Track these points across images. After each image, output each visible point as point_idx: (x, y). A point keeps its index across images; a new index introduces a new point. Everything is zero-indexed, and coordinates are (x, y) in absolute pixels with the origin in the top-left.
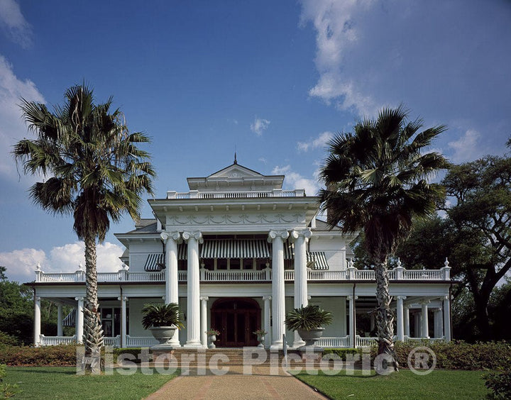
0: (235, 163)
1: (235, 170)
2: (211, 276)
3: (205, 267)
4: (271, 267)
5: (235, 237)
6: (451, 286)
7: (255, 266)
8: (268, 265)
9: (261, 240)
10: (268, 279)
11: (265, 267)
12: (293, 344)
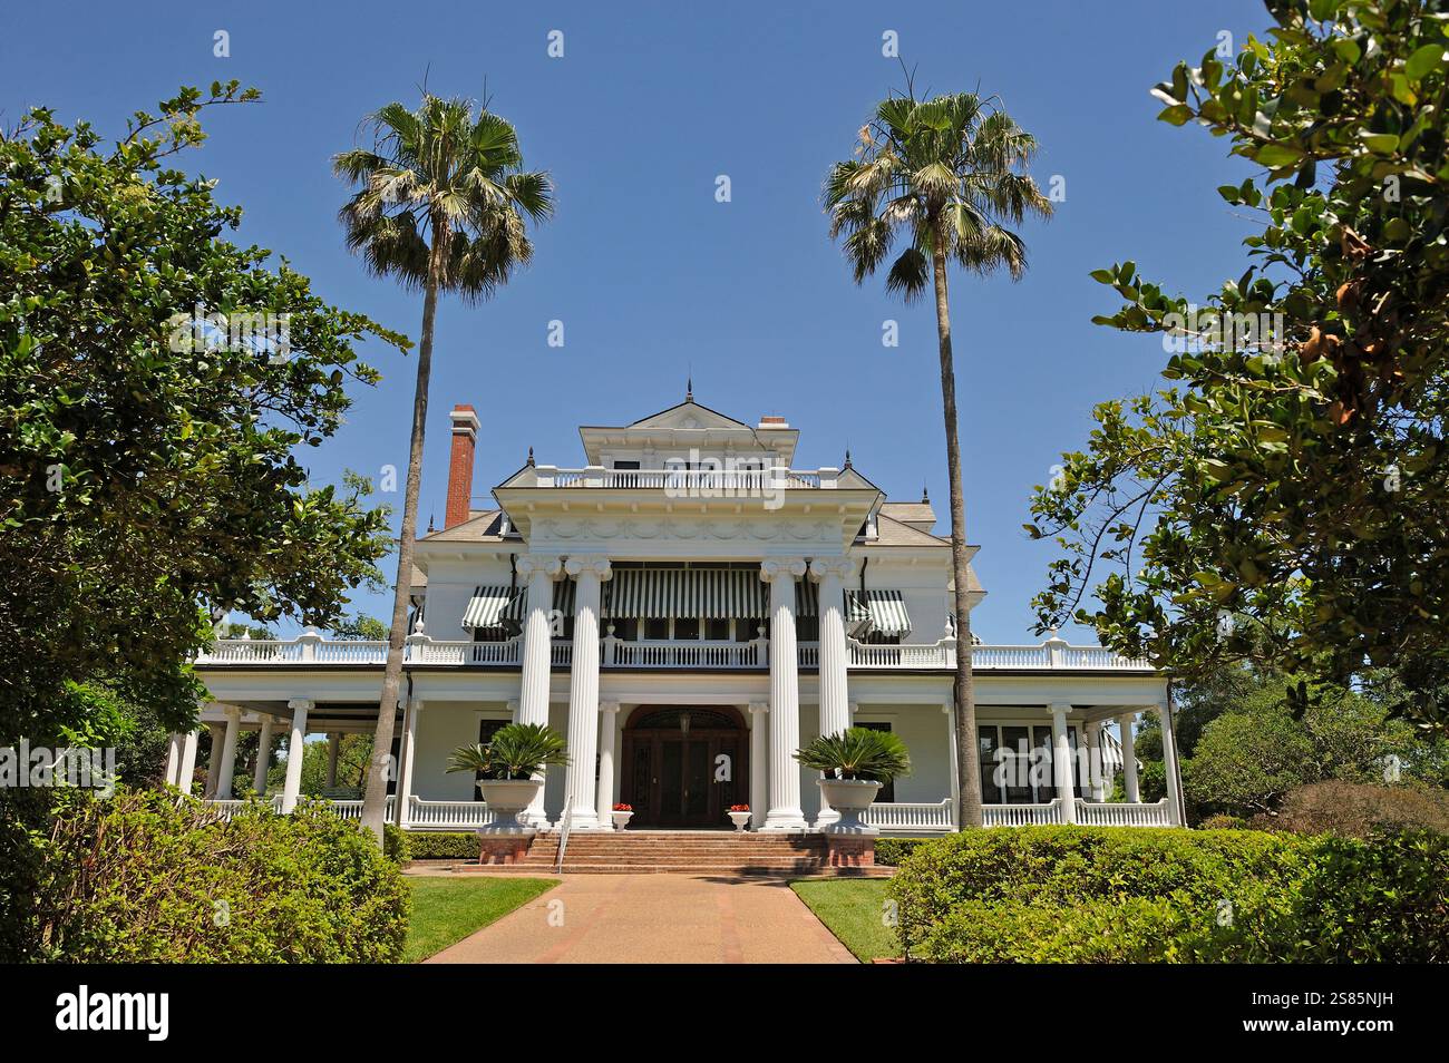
0: (690, 401)
1: (690, 416)
2: (630, 654)
3: (616, 635)
4: (768, 635)
5: (687, 566)
6: (1170, 684)
7: (733, 633)
8: (761, 630)
9: (748, 571)
10: (761, 664)
11: (756, 635)
12: (816, 819)
